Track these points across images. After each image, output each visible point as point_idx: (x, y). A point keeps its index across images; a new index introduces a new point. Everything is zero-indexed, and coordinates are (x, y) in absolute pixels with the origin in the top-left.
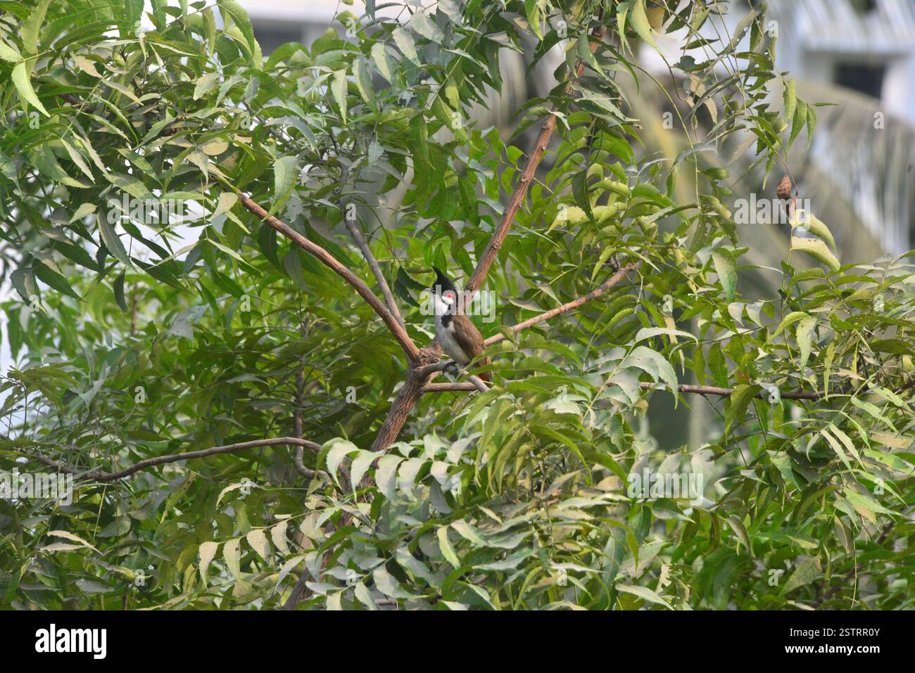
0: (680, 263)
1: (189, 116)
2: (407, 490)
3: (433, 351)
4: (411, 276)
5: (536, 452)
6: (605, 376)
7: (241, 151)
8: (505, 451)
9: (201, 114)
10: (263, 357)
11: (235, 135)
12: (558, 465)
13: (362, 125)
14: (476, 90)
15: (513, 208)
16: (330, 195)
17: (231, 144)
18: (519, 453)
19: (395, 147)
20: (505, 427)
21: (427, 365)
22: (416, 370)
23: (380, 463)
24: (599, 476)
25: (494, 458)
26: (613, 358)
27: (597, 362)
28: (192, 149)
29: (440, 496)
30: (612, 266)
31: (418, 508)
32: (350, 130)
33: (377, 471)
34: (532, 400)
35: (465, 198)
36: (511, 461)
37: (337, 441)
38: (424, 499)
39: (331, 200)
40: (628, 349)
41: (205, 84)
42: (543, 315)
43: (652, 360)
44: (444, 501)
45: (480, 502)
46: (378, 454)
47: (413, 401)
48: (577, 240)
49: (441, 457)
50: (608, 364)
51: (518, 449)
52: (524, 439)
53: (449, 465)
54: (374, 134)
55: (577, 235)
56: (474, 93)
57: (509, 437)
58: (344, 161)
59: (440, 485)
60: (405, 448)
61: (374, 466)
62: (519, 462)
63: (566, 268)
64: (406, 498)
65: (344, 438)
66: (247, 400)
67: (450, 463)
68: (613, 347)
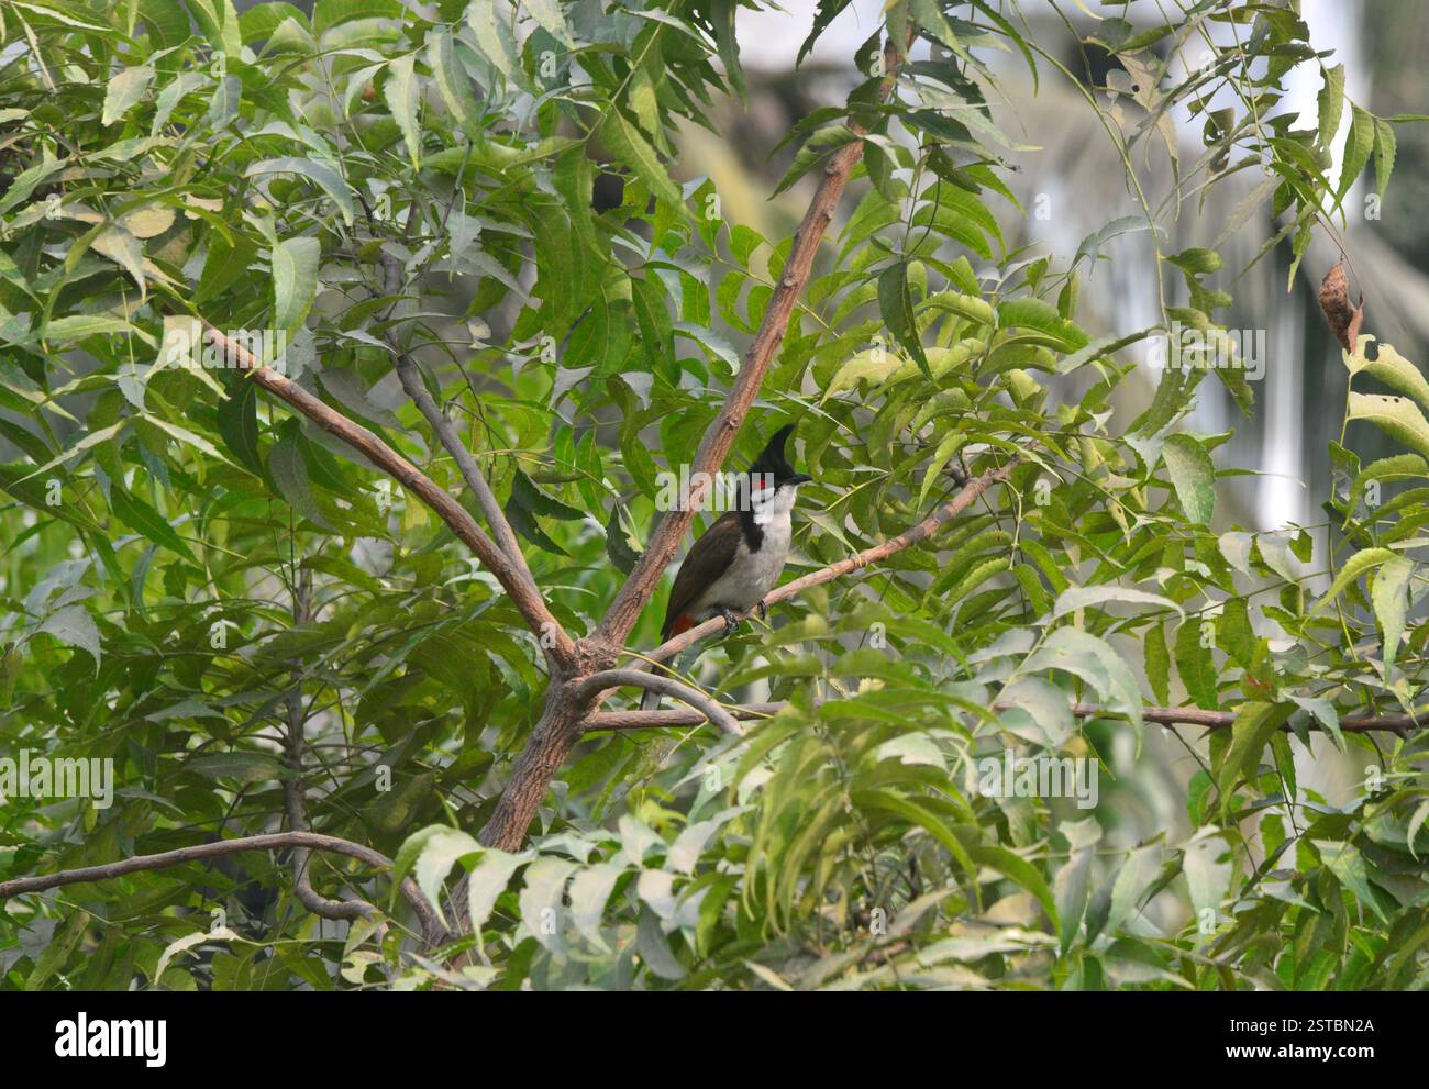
0: (1093, 467)
1: (92, 157)
2: (590, 930)
3: (604, 645)
4: (541, 488)
5: (858, 847)
6: (996, 687)
7: (199, 227)
8: (801, 847)
9: (118, 152)
10: (216, 668)
11: (188, 194)
12: (900, 873)
13: (431, 173)
14: (690, 93)
15: (769, 340)
16: (368, 323)
17: (180, 213)
18: (827, 847)
19: (501, 218)
20: (803, 794)
21: (592, 674)
22: (568, 684)
23: (528, 876)
24: (991, 894)
25: (779, 861)
26: (1008, 651)
27: (972, 659)
28: (106, 226)
29: (660, 942)
30: (953, 475)
31: (609, 970)
32: (405, 185)
33: (523, 892)
34: (860, 741)
35: (647, 327)
36: (808, 868)
37: (436, 833)
38: (621, 950)
39: (371, 332)
40: (1038, 631)
41: (125, 91)
42: (819, 574)
43: (1093, 655)
44: (667, 952)
45: (747, 952)
46: (522, 858)
47: (563, 750)
48: (883, 417)
49: (655, 861)
50: (996, 662)
51: (824, 841)
52: (839, 819)
53: (674, 877)
54: (456, 192)
55: (882, 411)
56: (686, 101)
57: (812, 813)
58: (392, 250)
59: (658, 919)
60: (580, 846)
61: (517, 882)
62: (825, 868)
63: (859, 478)
64: (583, 946)
65: (450, 825)
66: (179, 755)
67: (676, 872)
68: (1008, 629)
